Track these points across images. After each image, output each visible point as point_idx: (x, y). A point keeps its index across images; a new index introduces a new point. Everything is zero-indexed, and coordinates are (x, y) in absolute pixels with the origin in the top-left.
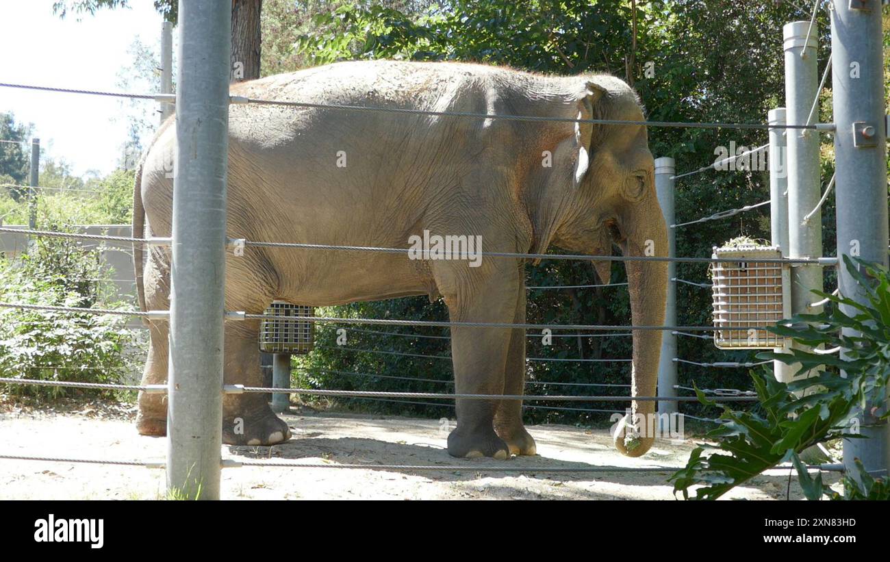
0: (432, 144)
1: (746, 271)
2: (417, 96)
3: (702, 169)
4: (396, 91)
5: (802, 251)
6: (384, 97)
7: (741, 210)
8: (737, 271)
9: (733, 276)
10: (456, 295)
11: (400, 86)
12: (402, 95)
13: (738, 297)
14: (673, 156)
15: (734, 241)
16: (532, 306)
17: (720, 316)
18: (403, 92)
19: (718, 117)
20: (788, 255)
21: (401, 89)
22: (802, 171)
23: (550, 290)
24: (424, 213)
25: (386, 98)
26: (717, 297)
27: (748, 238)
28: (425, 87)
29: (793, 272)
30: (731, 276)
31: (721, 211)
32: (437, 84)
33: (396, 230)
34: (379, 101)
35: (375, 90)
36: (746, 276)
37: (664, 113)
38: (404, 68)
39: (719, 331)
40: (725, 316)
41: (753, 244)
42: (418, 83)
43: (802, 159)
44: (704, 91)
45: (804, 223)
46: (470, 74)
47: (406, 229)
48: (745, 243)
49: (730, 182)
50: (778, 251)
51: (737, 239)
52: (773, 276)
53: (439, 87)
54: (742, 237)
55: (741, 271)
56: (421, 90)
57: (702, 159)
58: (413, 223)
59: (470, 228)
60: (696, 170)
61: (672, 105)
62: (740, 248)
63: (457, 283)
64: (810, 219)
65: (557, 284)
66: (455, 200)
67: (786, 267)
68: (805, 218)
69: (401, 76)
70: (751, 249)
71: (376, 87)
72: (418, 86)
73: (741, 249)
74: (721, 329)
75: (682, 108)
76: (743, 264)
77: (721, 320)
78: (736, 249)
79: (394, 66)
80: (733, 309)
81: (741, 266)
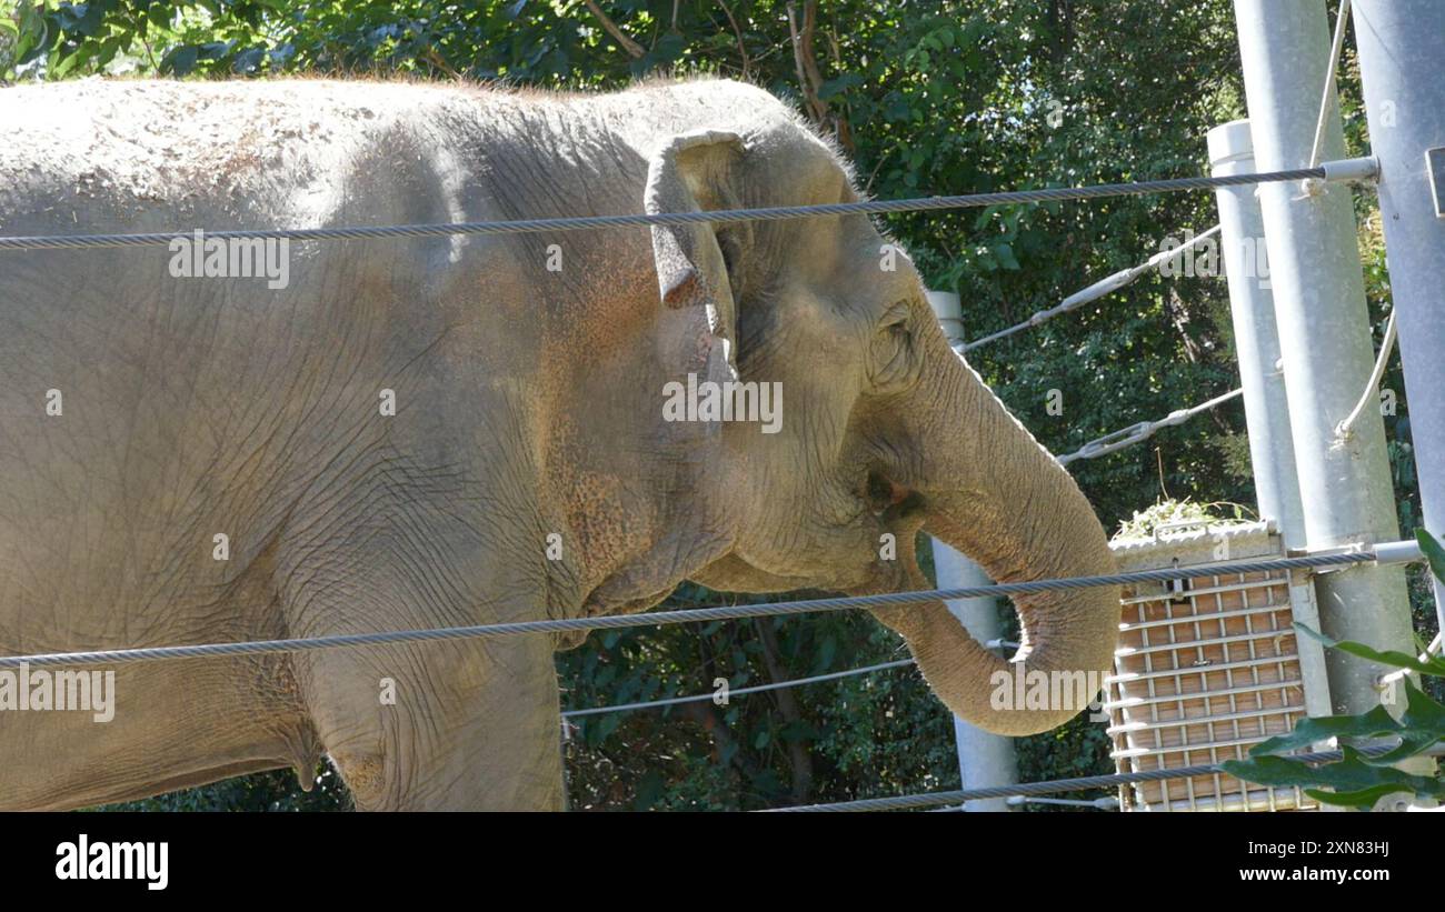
0: (290, 324)
1: (1187, 601)
2: (224, 180)
3: (1038, 317)
4: (162, 170)
5: (1341, 523)
6: (128, 191)
7: (1163, 422)
8: (1161, 604)
9: (1155, 618)
10: (381, 757)
11: (169, 152)
12: (182, 179)
13: (1172, 679)
14: (954, 285)
15: (1145, 517)
16: (597, 766)
17: (1129, 739)
18: (182, 171)
19: (1073, 160)
20: (1304, 543)
21: (172, 163)
22: (1315, 297)
23: (644, 713)
24: (283, 526)
25: (136, 191)
26: (1115, 686)
27: (1182, 505)
28: (242, 154)
29: (1322, 586)
30: (1148, 619)
31: (1109, 431)
32: (276, 143)
33: (199, 582)
34: (115, 201)
35: (99, 169)
36: (1191, 614)
37: (916, 163)
38: (168, 98)
39: (1133, 784)
40: (1144, 737)
41: (1200, 519)
42: (220, 141)
43: (1309, 262)
44: (1027, 87)
45: (1338, 445)
46: (368, 114)
47: (229, 579)
48: (1176, 519)
49: (1130, 344)
50: (1272, 534)
51: (1153, 512)
52: (1267, 605)
53: (286, 154)
54: (1166, 504)
55: (1173, 602)
56: (236, 165)
57: (1039, 285)
58: (247, 562)
59: (422, 558)
60: (1025, 319)
61: (940, 137)
62: (1163, 538)
63: (387, 724)
64: (1351, 430)
65: (661, 691)
66: (377, 482)
67: (1301, 579)
68: (1338, 431)
69: (163, 122)
70: (1196, 535)
71: (98, 160)
72: (221, 152)
73: (1167, 538)
74: (1137, 778)
75: (966, 145)
76: (1178, 584)
77: (1134, 751)
78: (1152, 540)
79: (134, 93)
80: (1165, 715)
81: (1171, 587)
